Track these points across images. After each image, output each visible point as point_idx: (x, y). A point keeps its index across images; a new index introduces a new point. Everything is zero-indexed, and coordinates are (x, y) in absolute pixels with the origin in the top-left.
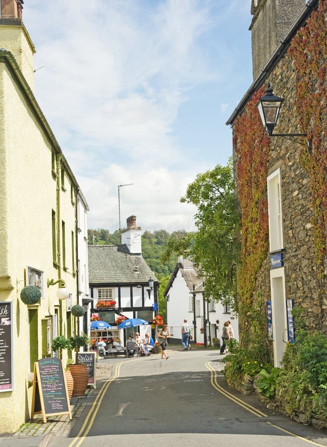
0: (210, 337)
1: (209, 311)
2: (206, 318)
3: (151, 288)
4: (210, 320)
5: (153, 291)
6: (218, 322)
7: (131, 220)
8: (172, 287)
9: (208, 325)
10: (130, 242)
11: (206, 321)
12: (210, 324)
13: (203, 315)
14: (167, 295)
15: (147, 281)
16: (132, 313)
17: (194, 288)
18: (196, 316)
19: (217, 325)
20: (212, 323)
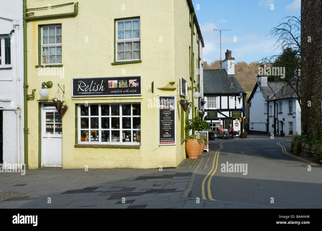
0: (278, 129)
1: (278, 112)
2: (276, 117)
3: (241, 97)
4: (278, 119)
5: (242, 99)
6: (284, 119)
7: (228, 54)
8: (253, 97)
9: (277, 121)
10: (227, 68)
11: (275, 119)
12: (278, 121)
13: (274, 115)
14: (250, 103)
15: (238, 92)
16: (228, 112)
17: (268, 98)
18: (269, 116)
19: (283, 121)
20: (279, 120)
